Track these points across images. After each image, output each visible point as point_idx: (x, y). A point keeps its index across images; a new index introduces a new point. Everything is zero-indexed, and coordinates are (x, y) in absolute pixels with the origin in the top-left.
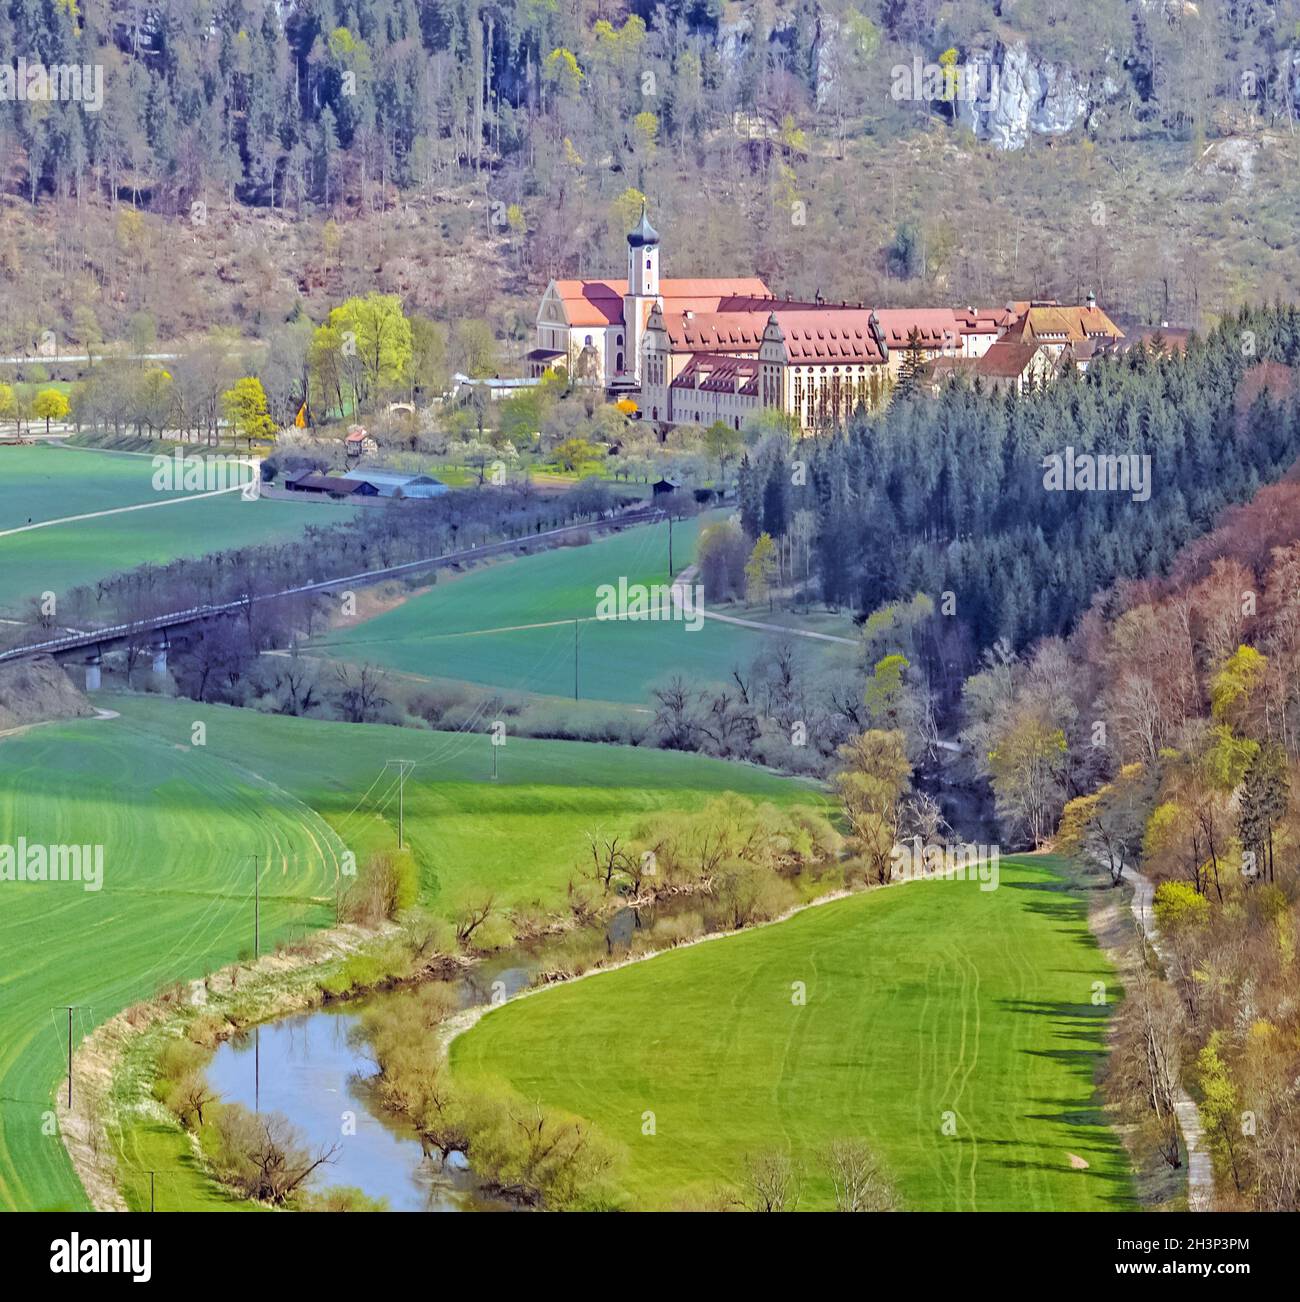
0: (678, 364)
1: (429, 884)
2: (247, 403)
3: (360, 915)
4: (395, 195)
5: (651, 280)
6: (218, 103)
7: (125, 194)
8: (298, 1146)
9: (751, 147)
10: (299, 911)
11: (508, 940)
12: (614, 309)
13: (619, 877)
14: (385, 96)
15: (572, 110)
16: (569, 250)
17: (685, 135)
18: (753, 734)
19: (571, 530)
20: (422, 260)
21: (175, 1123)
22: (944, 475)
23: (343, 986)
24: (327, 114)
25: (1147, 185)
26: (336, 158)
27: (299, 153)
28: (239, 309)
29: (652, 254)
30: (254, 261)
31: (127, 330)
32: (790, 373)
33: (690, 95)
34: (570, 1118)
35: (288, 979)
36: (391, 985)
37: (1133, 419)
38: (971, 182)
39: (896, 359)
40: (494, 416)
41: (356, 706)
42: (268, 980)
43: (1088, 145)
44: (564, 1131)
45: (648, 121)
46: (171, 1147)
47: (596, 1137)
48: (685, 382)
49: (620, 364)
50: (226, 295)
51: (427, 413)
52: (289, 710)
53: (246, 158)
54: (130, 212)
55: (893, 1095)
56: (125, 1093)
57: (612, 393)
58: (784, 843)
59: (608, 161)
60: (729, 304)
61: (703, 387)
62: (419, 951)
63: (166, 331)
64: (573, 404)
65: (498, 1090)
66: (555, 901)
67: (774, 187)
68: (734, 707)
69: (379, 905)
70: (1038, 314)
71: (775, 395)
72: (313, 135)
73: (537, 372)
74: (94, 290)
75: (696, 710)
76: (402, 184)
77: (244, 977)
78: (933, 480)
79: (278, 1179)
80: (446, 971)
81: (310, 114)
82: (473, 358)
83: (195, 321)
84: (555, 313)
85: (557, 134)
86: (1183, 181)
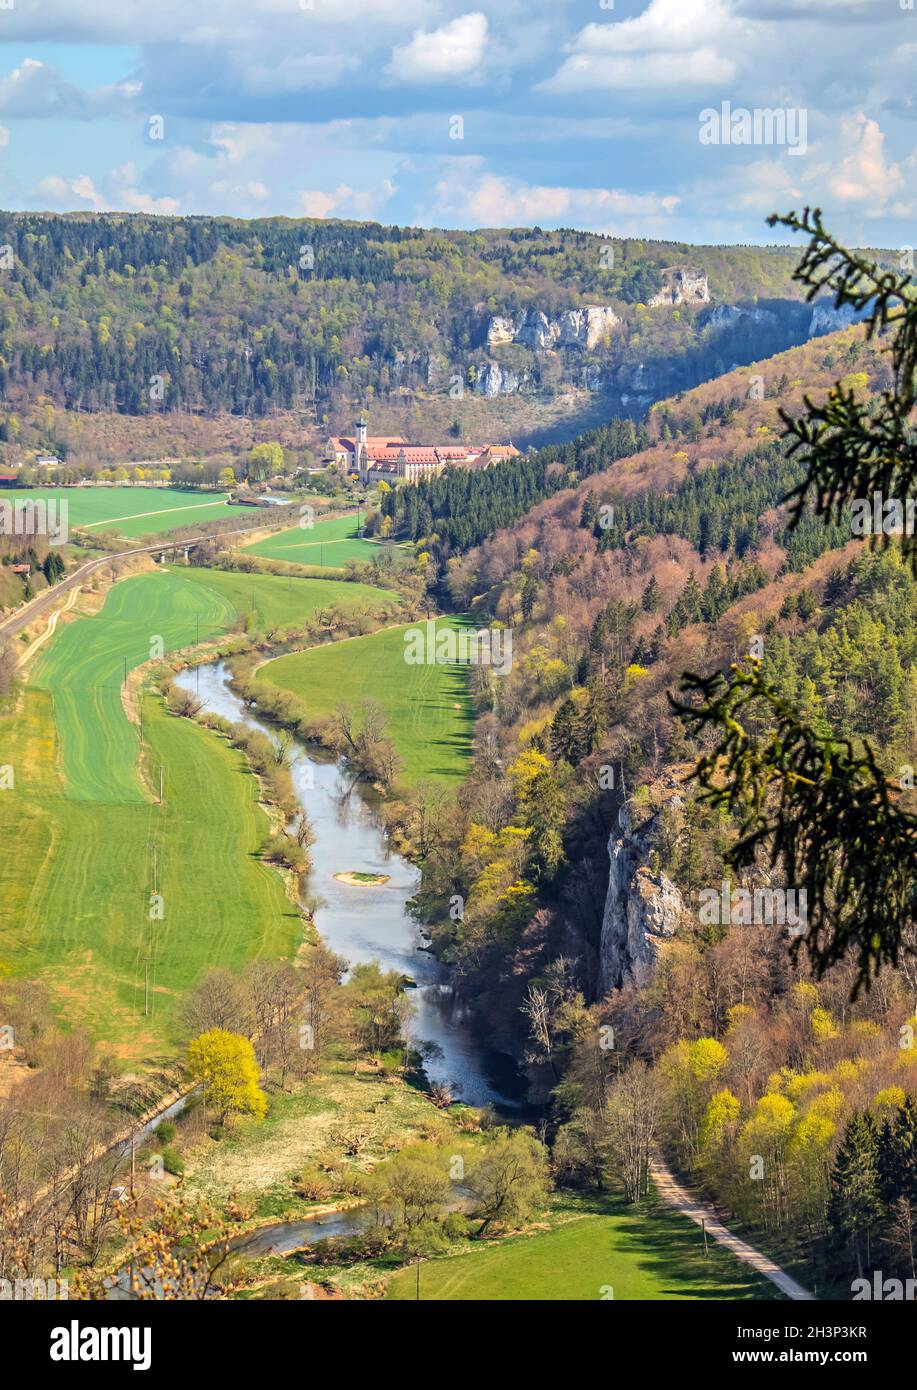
0: (370, 464)
1: (260, 622)
2: (227, 476)
3: (234, 631)
4: (285, 412)
5: (364, 438)
6: (226, 382)
7: (195, 411)
8: (197, 700)
9: (405, 397)
10: (213, 630)
11: (285, 639)
12: (351, 447)
13: (324, 620)
14: (282, 379)
15: (346, 385)
16: (343, 429)
17: (383, 394)
18: (377, 577)
19: (330, 514)
20: (294, 432)
21: (160, 693)
22: (448, 496)
23: (226, 653)
24: (263, 387)
25: (538, 409)
26: (266, 400)
27: (253, 398)
28: (232, 447)
29: (364, 430)
30: (238, 432)
31: (195, 453)
32: (407, 467)
33: (385, 380)
34: (289, 692)
35: (208, 651)
36: (243, 653)
37: (510, 480)
38: (479, 408)
39: (443, 462)
40: (310, 480)
41: (245, 568)
42: (201, 651)
43: (518, 396)
44: (286, 696)
45: (370, 389)
46: (158, 701)
47: (296, 698)
48: (373, 469)
49: (353, 464)
50: (228, 443)
51: (287, 479)
52: (225, 569)
53: (235, 400)
54: (197, 418)
55: (401, 686)
56: (146, 684)
57: (350, 473)
58: (382, 610)
59: (357, 401)
60: (389, 445)
61: (380, 470)
62: (252, 642)
63: (207, 453)
64: (337, 476)
65: (267, 683)
66: (301, 627)
67: (412, 409)
68: (372, 568)
69: (241, 628)
70: (493, 449)
71: (402, 473)
72: (258, 393)
73: (325, 466)
74: (183, 441)
75: (359, 569)
76: (288, 408)
77: (192, 651)
78: (444, 498)
79: (190, 710)
80: (262, 649)
81: (257, 386)
82: (303, 461)
83: (217, 451)
84: (332, 448)
85: (340, 393)
86: (550, 408)
